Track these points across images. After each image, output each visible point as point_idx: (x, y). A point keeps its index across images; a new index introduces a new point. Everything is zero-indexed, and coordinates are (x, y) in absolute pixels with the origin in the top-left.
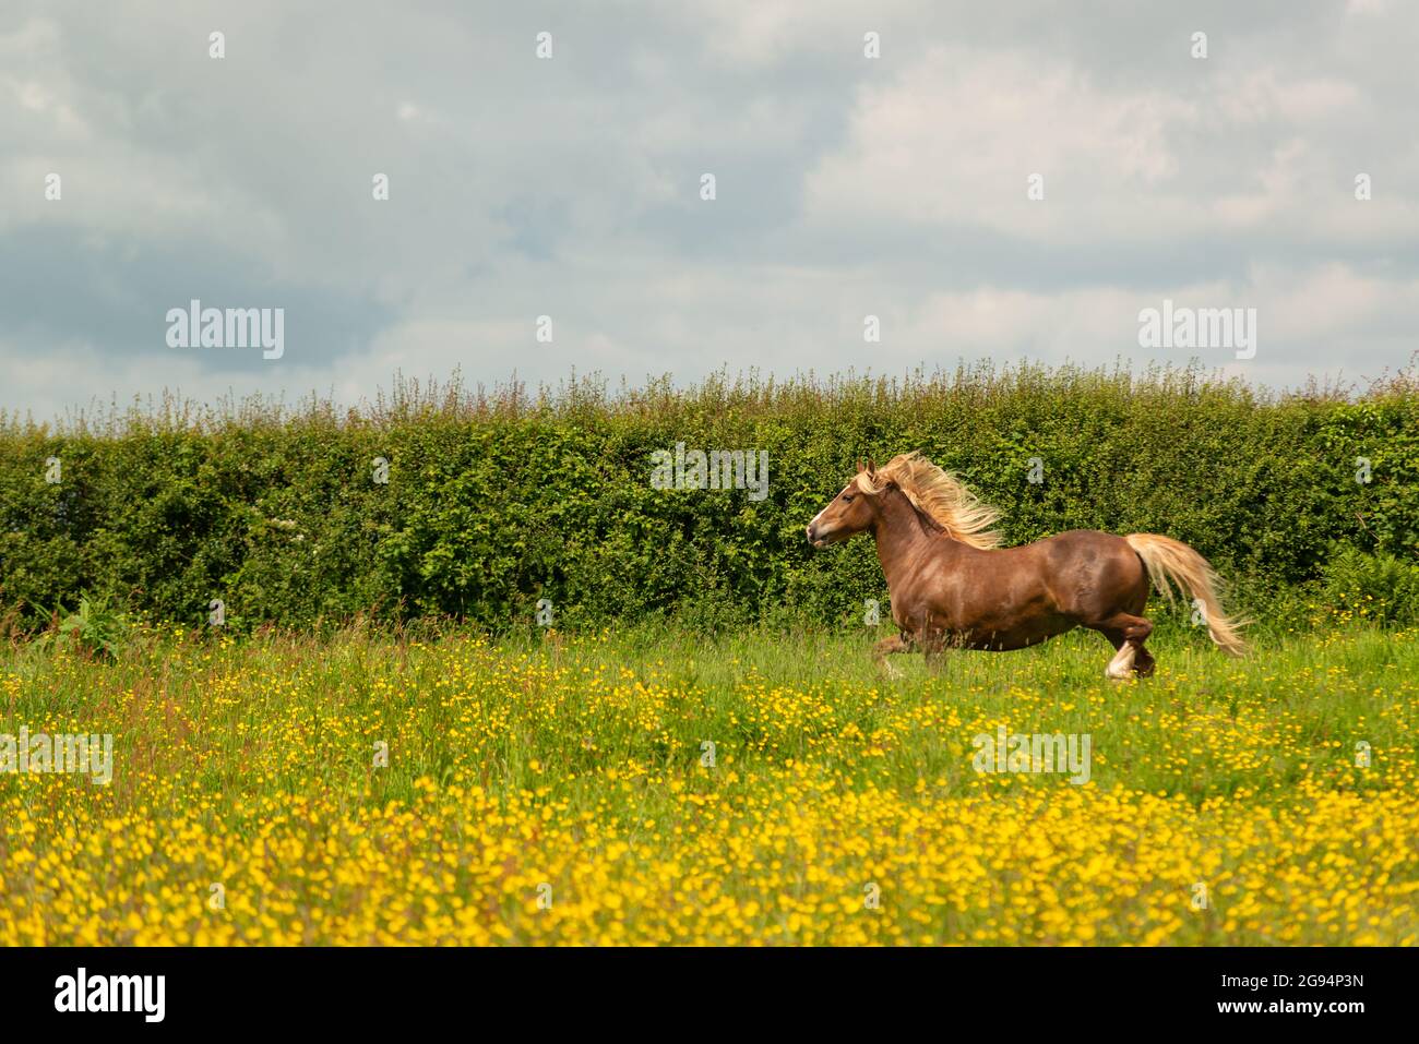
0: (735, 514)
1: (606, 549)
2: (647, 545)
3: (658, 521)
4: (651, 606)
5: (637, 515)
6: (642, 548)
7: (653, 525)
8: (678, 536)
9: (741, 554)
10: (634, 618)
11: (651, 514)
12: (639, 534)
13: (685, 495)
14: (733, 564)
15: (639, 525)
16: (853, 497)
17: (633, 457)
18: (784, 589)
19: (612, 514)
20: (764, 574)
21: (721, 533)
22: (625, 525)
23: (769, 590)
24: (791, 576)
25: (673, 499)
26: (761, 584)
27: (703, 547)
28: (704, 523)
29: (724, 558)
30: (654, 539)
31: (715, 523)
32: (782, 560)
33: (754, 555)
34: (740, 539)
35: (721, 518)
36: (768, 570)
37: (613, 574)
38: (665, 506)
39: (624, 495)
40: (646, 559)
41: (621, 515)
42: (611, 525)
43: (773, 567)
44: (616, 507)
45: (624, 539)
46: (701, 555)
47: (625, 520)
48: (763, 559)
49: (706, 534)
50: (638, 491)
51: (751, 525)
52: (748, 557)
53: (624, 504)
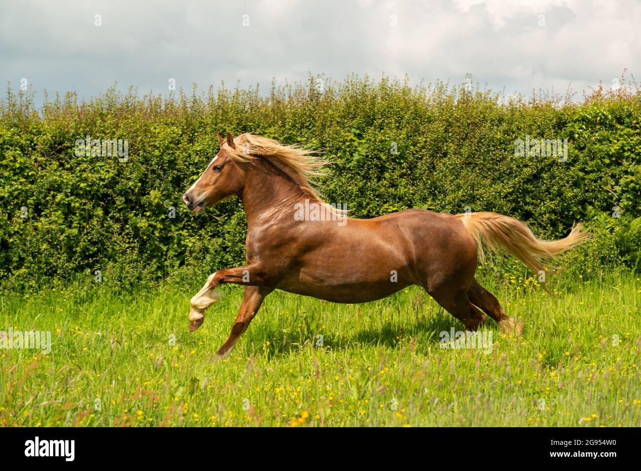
0: (144, 195)
1: (42, 223)
2: (76, 219)
3: (84, 201)
4: (81, 268)
5: (67, 196)
6: (71, 222)
7: (81, 204)
8: (100, 212)
9: (150, 225)
10: (67, 279)
11: (78, 195)
12: (69, 211)
13: (103, 180)
14: (143, 234)
15: (69, 204)
16: (223, 166)
17: (60, 151)
18: (184, 251)
19: (46, 196)
20: (166, 240)
21: (132, 209)
22: (58, 204)
23: (171, 253)
24: (190, 242)
25: (94, 183)
26: (165, 248)
27: (117, 221)
28: (120, 201)
29: (136, 229)
30: (81, 215)
31: (128, 201)
32: (182, 229)
33: (159, 226)
34: (148, 214)
35: (133, 198)
36: (172, 238)
37: (50, 243)
38: (88, 189)
39: (56, 181)
40: (75, 231)
41: (54, 197)
42: (45, 206)
43: (175, 235)
44: (49, 190)
45: (57, 215)
46: (116, 227)
47: (57, 200)
48: (166, 229)
49: (120, 211)
50: (68, 178)
51: (158, 203)
52: (155, 227)
53: (57, 188)
